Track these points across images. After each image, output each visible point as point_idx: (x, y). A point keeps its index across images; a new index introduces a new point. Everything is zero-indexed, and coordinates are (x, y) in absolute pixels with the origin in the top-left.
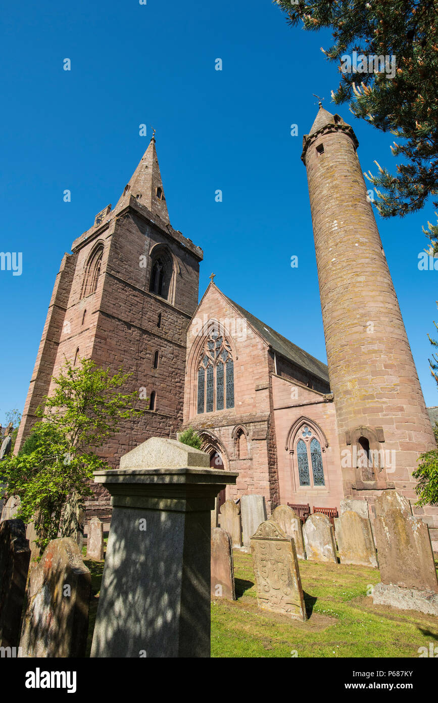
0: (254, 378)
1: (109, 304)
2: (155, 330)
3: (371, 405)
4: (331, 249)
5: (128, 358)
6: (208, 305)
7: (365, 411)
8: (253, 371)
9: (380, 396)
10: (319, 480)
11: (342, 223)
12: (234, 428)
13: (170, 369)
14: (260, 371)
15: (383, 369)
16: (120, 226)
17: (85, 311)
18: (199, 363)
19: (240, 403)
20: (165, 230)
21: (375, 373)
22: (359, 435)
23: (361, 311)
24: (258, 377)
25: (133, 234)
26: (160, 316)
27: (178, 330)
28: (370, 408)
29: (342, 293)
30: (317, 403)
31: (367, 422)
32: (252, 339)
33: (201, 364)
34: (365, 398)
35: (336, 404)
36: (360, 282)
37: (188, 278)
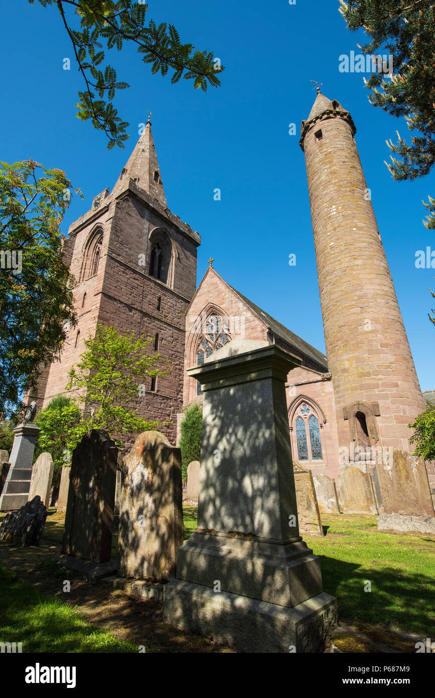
1: (110, 286)
2: (155, 313)
3: (368, 382)
4: (329, 233)
6: (207, 290)
7: (362, 387)
9: (376, 373)
10: (317, 455)
11: (340, 208)
13: (170, 351)
15: (380, 348)
16: (120, 209)
17: (85, 294)
18: (199, 346)
20: (164, 214)
21: (370, 352)
22: (356, 410)
23: (358, 293)
25: (133, 217)
26: (159, 299)
27: (177, 314)
28: (367, 384)
29: (340, 276)
30: (315, 382)
31: (364, 398)
32: (251, 322)
33: (200, 348)
34: (362, 375)
35: (334, 382)
36: (358, 265)
37: (186, 263)
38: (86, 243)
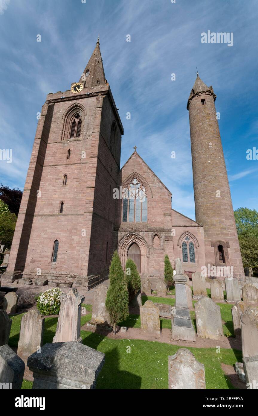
0: (162, 209)
2: (111, 173)
3: (225, 232)
4: (208, 156)
6: (133, 164)
7: (222, 234)
8: (162, 206)
9: (228, 229)
10: (193, 260)
11: (214, 145)
12: (153, 234)
14: (166, 206)
16: (104, 102)
19: (154, 221)
20: (116, 112)
21: (226, 218)
22: (219, 244)
24: (165, 209)
25: (107, 110)
28: (224, 233)
29: (213, 179)
30: (195, 226)
31: (222, 239)
32: (162, 189)
34: (222, 228)
35: (204, 228)
38: (65, 113)
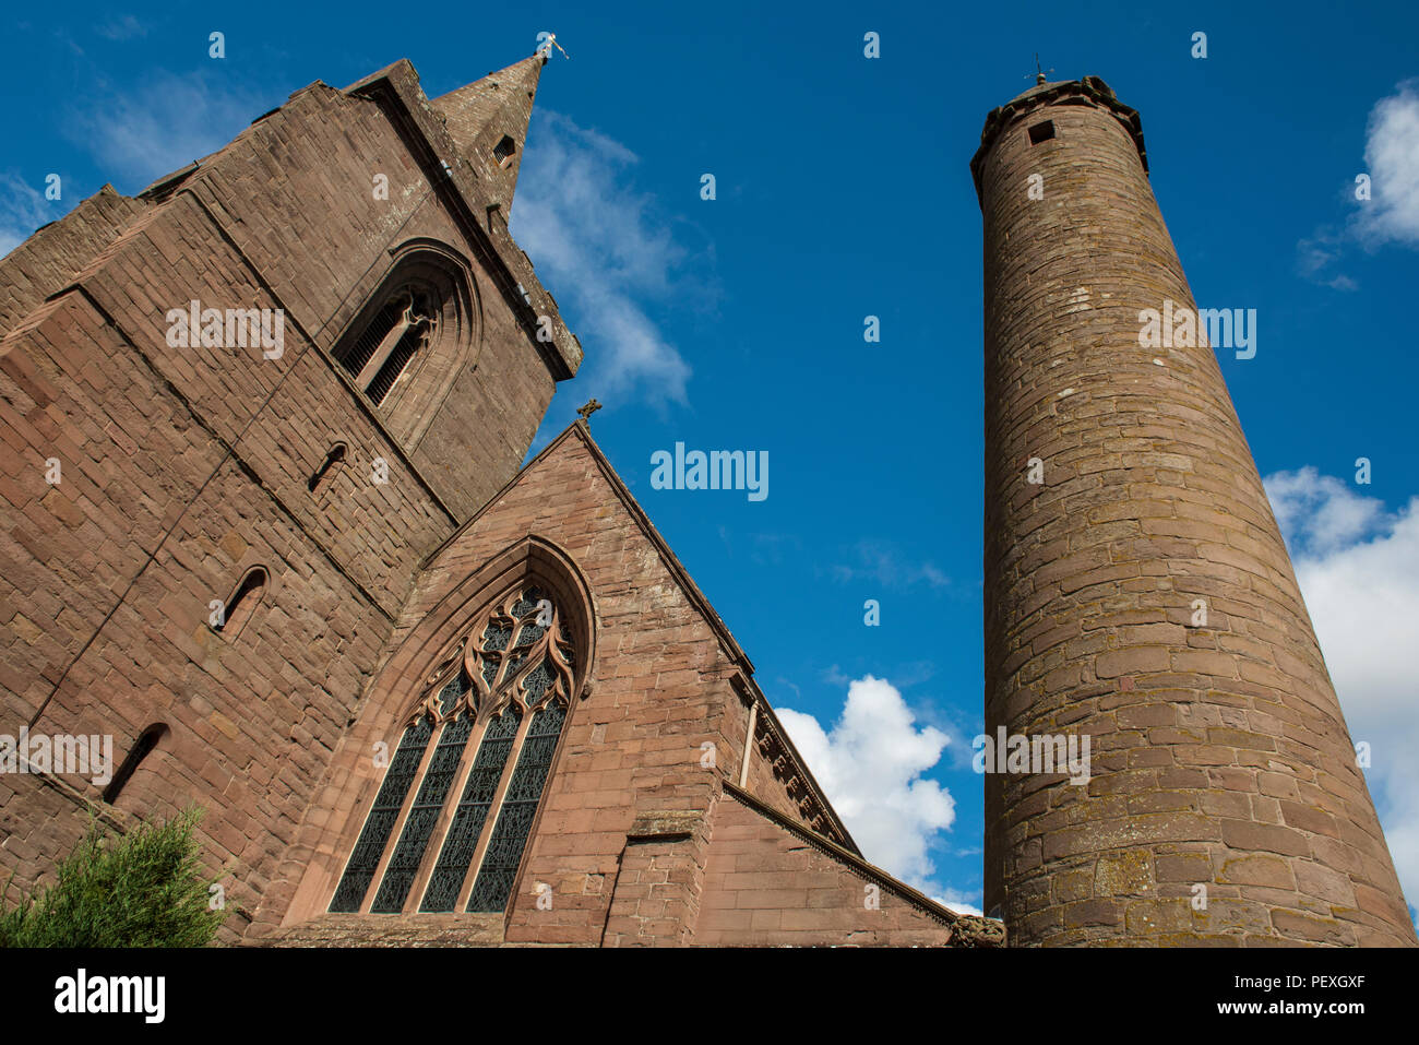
0: (635, 786)
1: (136, 292)
2: (294, 493)
4: (1059, 362)
5: (111, 528)
6: (538, 491)
8: (641, 755)
11: (1108, 295)
13: (287, 672)
14: (670, 758)
15: (1282, 823)
18: (425, 694)
23: (1176, 567)
24: (657, 782)
25: (362, 158)
26: (337, 454)
27: (386, 544)
32: (674, 625)
33: (428, 702)
36: (1172, 471)
37: (500, 401)
